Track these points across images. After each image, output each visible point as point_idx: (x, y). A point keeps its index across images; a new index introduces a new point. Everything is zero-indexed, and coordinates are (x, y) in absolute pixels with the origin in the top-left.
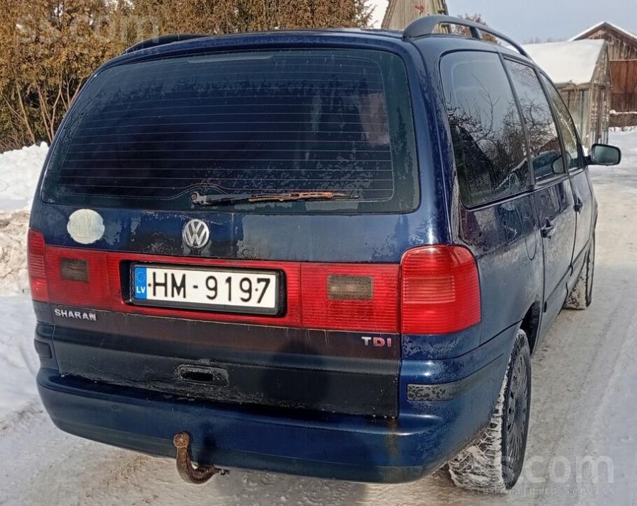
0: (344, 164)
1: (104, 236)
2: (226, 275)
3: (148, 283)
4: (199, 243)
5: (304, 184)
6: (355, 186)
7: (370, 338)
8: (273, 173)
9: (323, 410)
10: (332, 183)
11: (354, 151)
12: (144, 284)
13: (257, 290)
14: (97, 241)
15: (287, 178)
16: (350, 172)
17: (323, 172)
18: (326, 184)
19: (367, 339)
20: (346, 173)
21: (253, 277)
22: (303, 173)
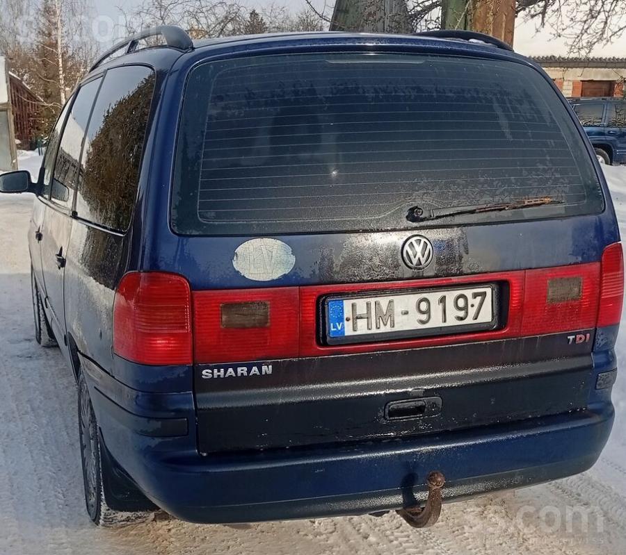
0: (545, 171)
1: (295, 268)
2: (439, 295)
3: (345, 317)
4: (423, 262)
5: (517, 192)
6: (558, 191)
7: (574, 337)
8: (486, 182)
9: (530, 416)
10: (540, 190)
11: (548, 158)
12: (341, 320)
13: (472, 306)
14: (285, 275)
15: (500, 186)
16: (551, 178)
17: (529, 179)
18: (535, 191)
19: (571, 338)
20: (548, 180)
21: (468, 293)
22: (513, 181)
